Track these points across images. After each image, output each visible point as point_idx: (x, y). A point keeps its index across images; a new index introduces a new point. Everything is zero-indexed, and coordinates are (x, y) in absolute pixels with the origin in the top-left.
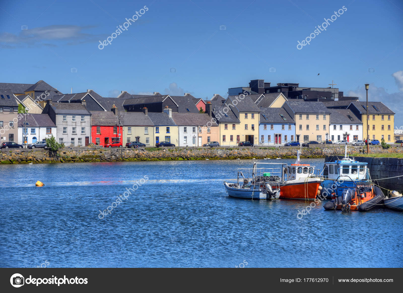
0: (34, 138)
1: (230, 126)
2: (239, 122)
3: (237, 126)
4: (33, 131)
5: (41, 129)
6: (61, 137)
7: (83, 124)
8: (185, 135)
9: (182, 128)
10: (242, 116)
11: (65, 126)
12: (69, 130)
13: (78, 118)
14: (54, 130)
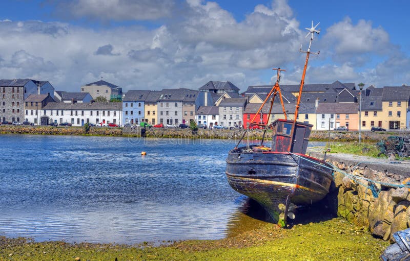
0: (205, 122)
1: (371, 114)
2: (381, 110)
3: (378, 113)
4: (204, 117)
5: (209, 116)
6: (222, 121)
7: (237, 112)
8: (323, 120)
9: (320, 116)
10: (385, 105)
11: (225, 114)
12: (228, 116)
13: (234, 109)
14: (217, 117)
